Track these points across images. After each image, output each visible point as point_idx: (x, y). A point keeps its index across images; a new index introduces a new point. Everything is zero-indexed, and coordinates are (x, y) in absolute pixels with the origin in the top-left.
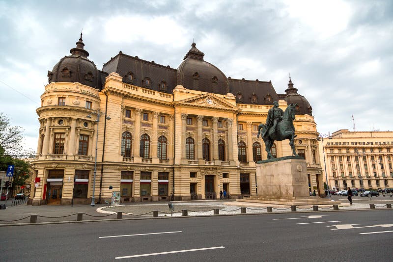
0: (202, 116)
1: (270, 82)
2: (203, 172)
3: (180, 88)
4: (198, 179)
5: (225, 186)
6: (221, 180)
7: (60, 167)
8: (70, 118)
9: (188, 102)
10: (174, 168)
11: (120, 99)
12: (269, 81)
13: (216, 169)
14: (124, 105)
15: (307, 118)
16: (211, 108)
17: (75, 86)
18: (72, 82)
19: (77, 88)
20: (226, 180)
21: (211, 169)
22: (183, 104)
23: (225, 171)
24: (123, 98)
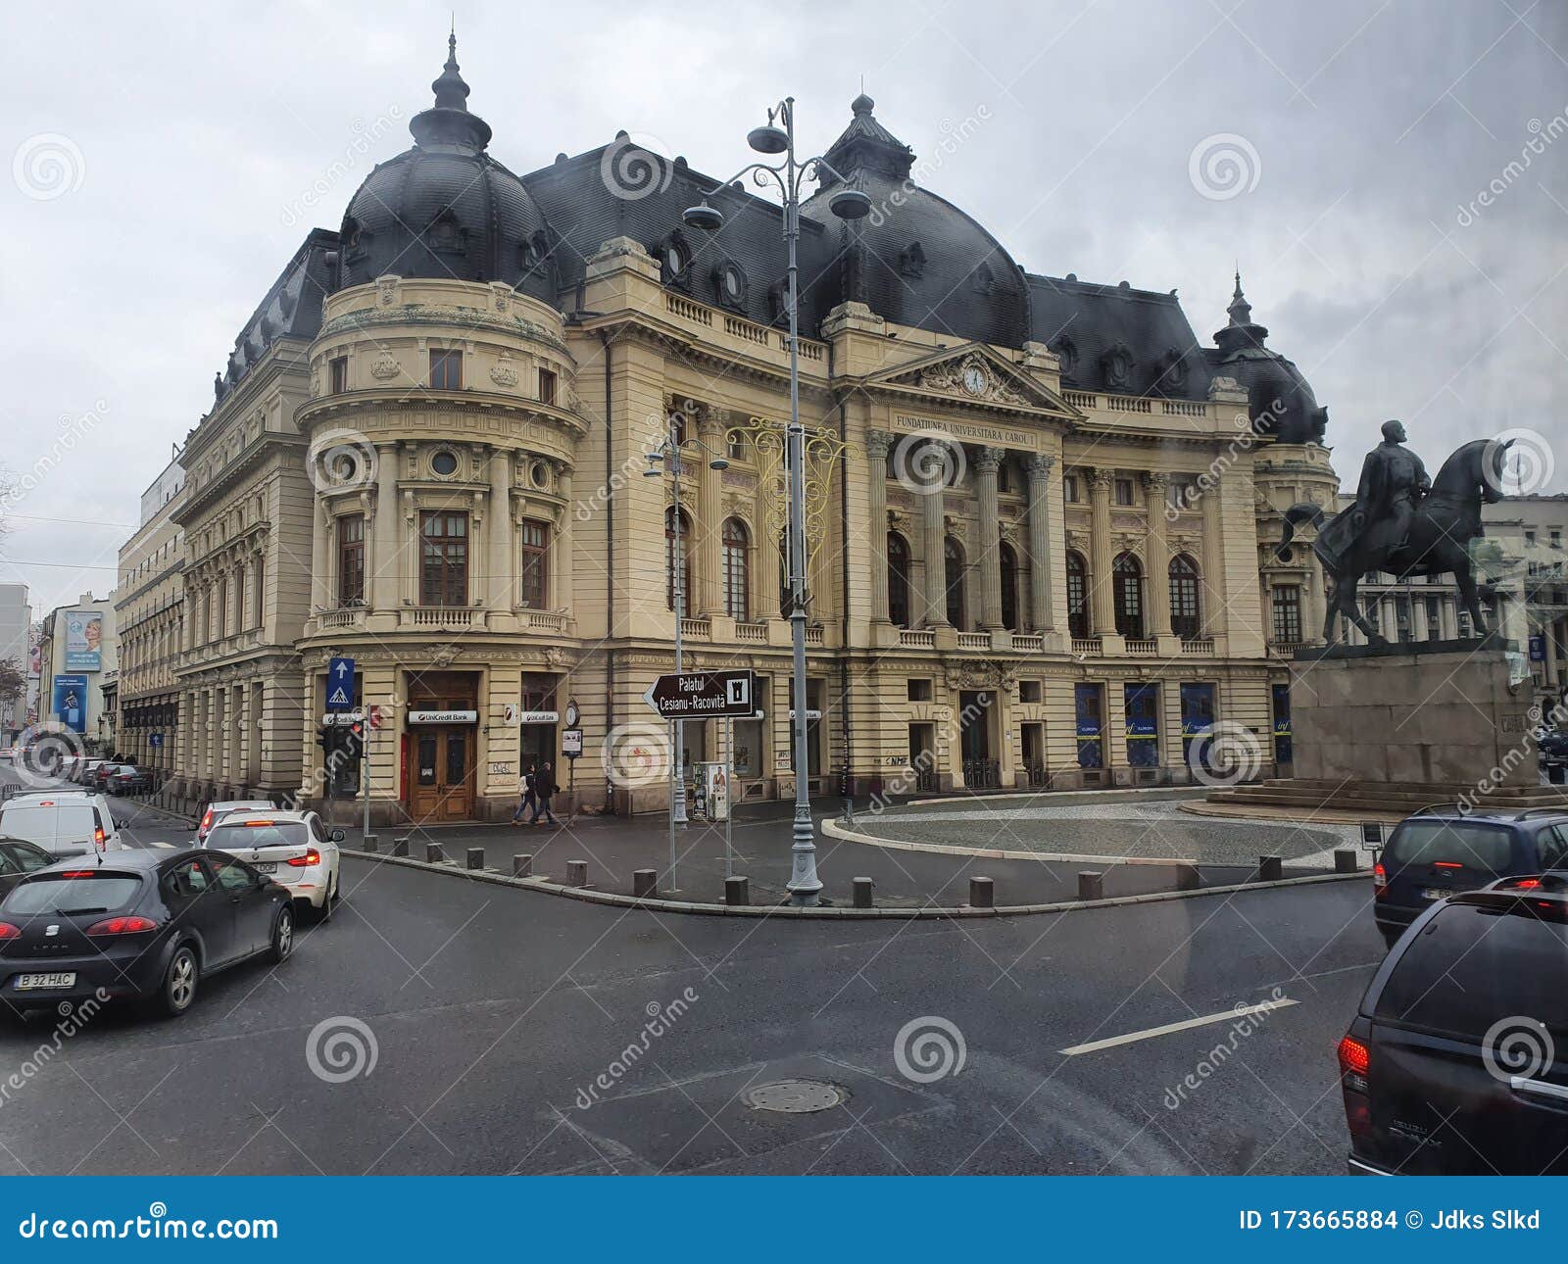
1: (1172, 298)
2: (956, 680)
3: (857, 313)
4: (936, 708)
5: (1030, 733)
6: (1014, 709)
7: (468, 660)
8: (487, 447)
9: (899, 379)
10: (846, 660)
11: (660, 363)
12: (1168, 292)
13: (999, 665)
14: (671, 390)
15: (1312, 457)
16: (981, 408)
17: (492, 299)
18: (479, 280)
19: (500, 306)
20: (1032, 712)
21: (984, 667)
22: (882, 392)
23: (1030, 674)
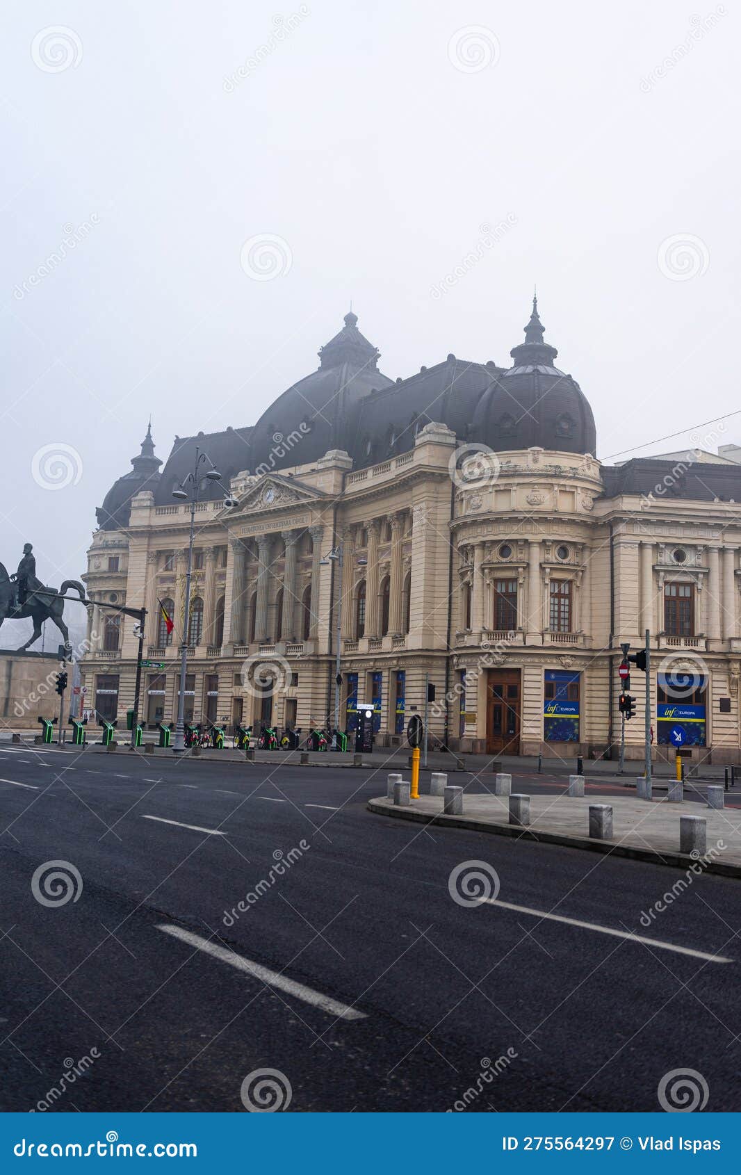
0: (261, 536)
4: (244, 690)
11: (145, 541)
14: (154, 549)
16: (270, 512)
20: (290, 692)
24: (150, 538)
